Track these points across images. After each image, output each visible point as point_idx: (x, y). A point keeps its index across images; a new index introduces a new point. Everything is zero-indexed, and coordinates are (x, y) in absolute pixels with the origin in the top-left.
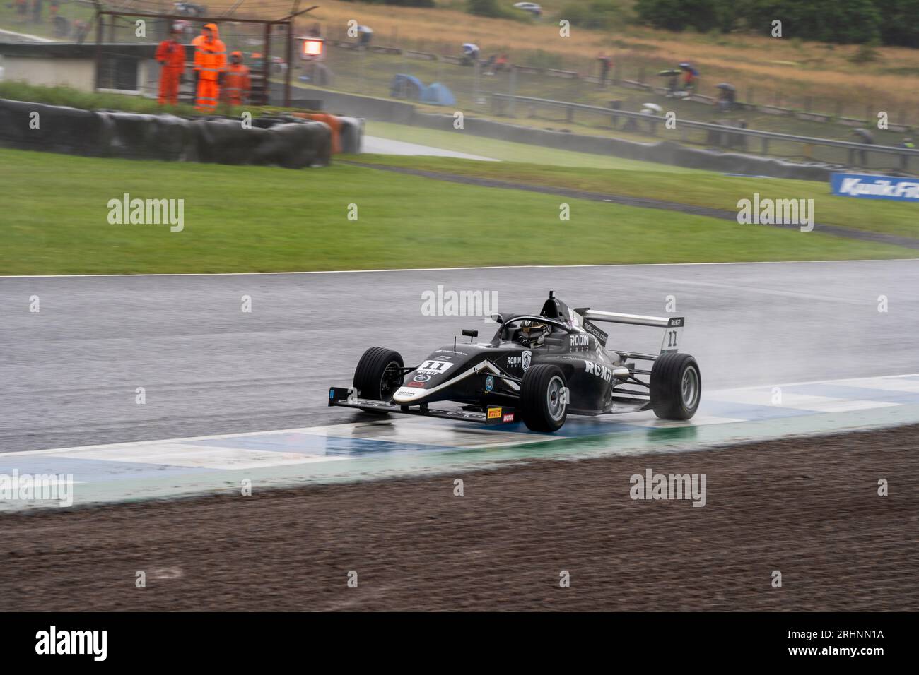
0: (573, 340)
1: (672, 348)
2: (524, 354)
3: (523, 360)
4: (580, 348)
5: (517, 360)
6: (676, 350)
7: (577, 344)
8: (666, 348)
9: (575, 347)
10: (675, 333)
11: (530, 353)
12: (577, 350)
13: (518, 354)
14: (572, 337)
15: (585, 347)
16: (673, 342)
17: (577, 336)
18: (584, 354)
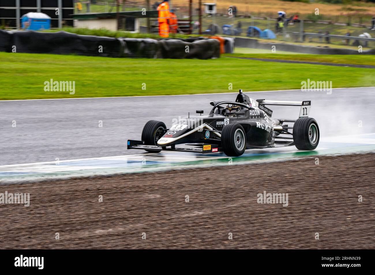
0: (251, 113)
1: (305, 116)
2: (225, 120)
3: (225, 123)
4: (255, 116)
5: (222, 123)
6: (308, 117)
7: (253, 115)
8: (302, 116)
9: (253, 116)
10: (306, 108)
11: (228, 119)
12: (253, 118)
13: (222, 120)
14: (250, 111)
15: (258, 116)
16: (305, 113)
17: (253, 111)
18: (257, 119)
